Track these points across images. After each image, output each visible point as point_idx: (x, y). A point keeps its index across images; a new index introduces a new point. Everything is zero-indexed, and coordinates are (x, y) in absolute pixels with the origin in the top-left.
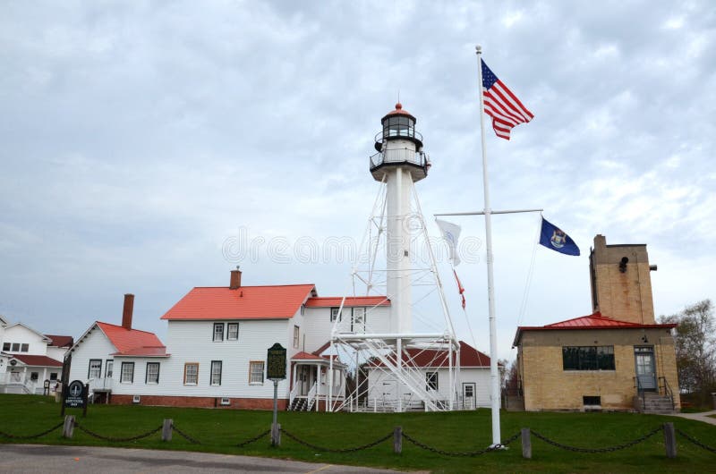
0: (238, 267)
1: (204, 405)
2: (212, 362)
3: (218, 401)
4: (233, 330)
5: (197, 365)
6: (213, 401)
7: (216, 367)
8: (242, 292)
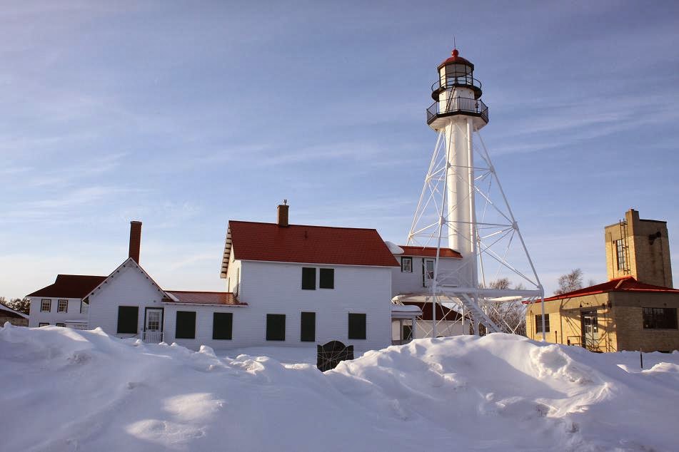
0: (286, 201)
2: (303, 314)
5: (283, 317)
8: (306, 232)
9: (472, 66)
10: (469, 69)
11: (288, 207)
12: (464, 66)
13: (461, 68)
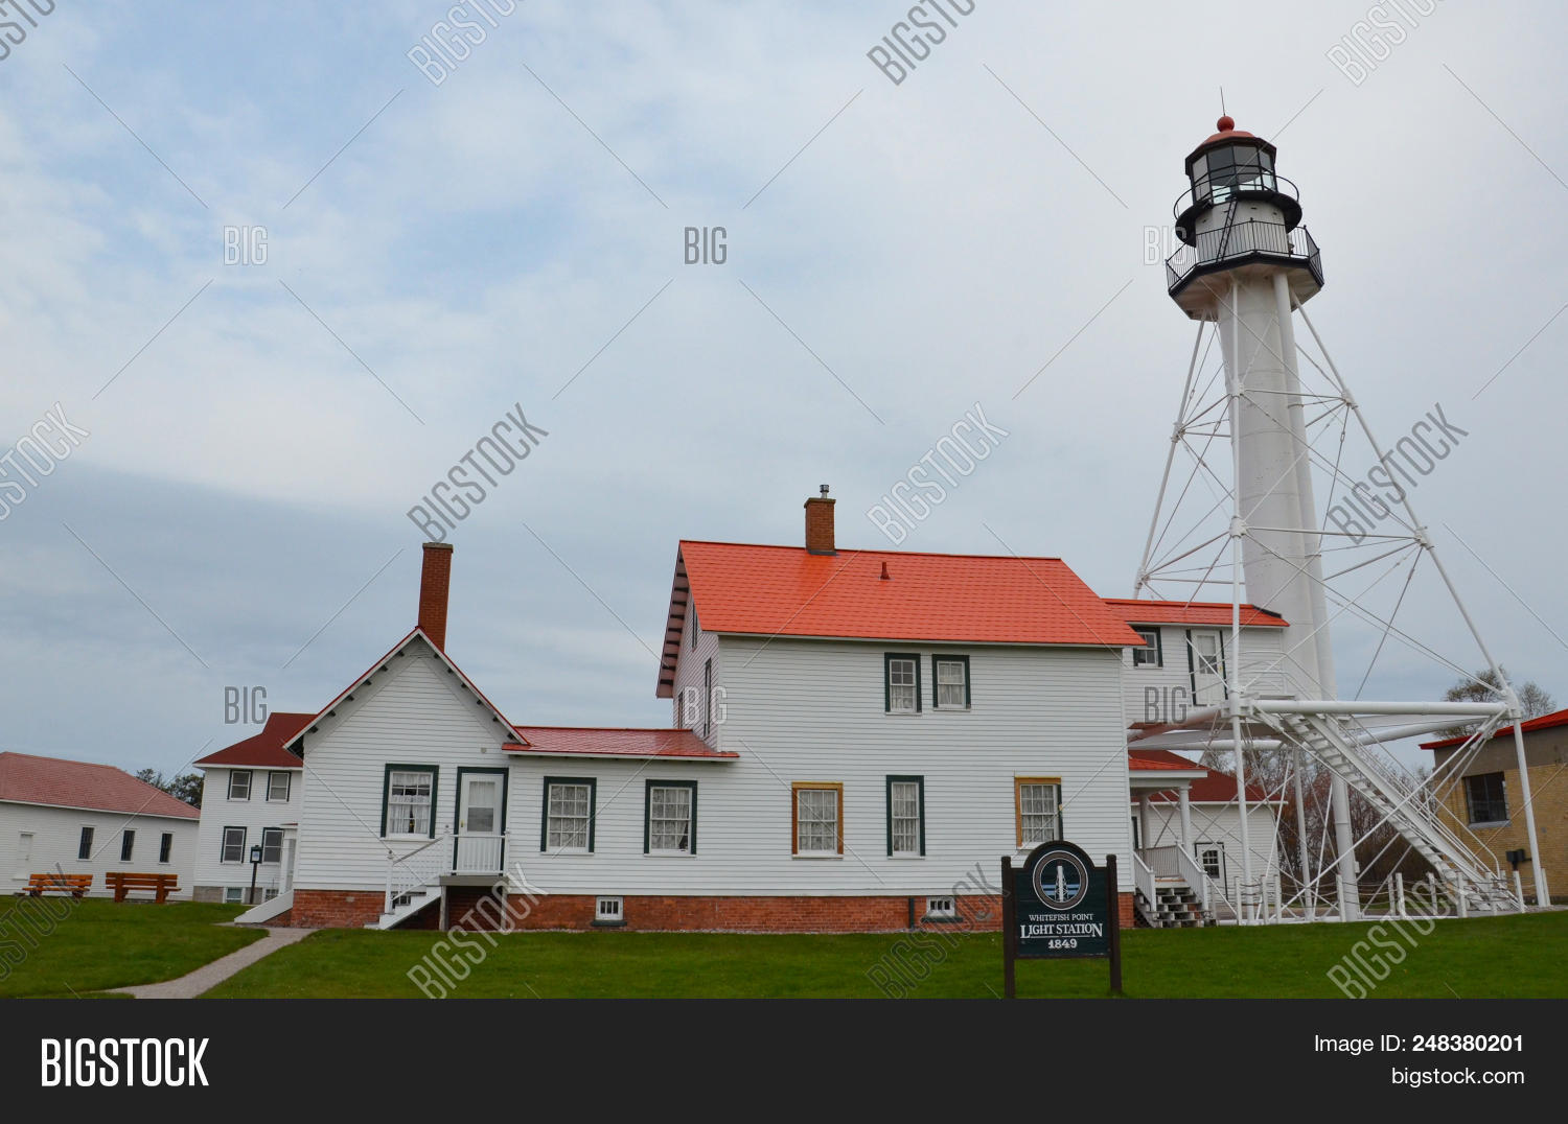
0: (824, 489)
1: (872, 924)
2: (890, 779)
3: (917, 908)
4: (950, 676)
5: (837, 789)
6: (902, 907)
7: (904, 795)
8: (884, 565)
9: (1271, 151)
10: (1265, 158)
11: (832, 502)
12: (1254, 149)
13: (1245, 155)
